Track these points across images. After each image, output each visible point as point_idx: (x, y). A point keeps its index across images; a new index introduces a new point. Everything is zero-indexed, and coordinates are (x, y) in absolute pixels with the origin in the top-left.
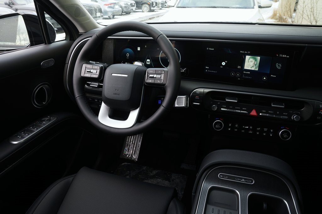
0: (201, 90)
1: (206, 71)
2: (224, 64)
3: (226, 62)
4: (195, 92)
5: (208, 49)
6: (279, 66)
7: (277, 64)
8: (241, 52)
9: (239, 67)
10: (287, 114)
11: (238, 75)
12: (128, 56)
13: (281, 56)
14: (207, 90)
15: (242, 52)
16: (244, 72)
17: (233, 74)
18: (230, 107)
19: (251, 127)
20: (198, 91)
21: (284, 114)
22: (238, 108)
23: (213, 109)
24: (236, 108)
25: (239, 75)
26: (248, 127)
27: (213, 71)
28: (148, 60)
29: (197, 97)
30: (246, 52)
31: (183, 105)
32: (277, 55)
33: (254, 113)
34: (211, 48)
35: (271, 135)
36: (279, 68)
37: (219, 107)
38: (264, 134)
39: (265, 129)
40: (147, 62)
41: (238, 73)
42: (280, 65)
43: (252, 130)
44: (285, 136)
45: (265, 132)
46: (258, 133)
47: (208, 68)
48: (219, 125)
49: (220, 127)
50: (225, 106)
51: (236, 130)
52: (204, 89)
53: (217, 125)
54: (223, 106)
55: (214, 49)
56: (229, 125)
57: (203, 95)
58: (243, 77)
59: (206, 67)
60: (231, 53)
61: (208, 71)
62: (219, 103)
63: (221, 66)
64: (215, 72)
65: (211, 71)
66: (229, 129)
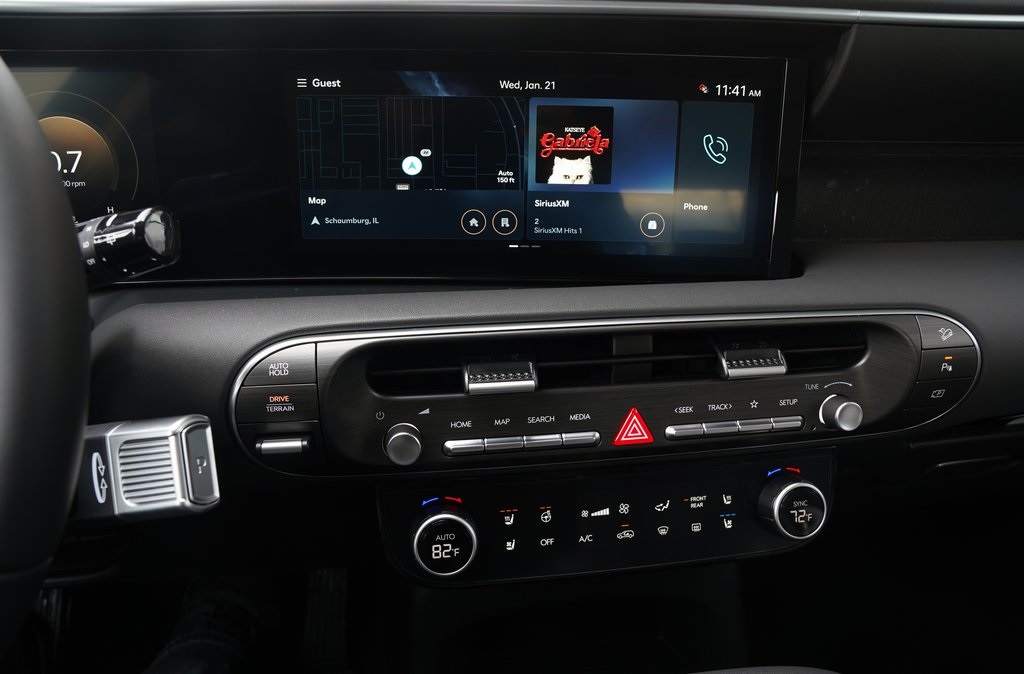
0: (301, 352)
1: (315, 221)
2: (412, 166)
3: (426, 153)
4: (258, 373)
5: (302, 83)
6: (717, 148)
7: (708, 140)
8: (505, 85)
9: (505, 177)
10: (795, 401)
11: (505, 222)
13: (723, 90)
14: (336, 347)
15: (510, 85)
16: (538, 203)
17: (474, 222)
18: (497, 424)
19: (624, 509)
20: (275, 362)
21: (783, 403)
22: (543, 419)
23: (396, 459)
24: (531, 420)
25: (512, 222)
26: (606, 512)
27: (354, 221)
29: (278, 404)
30: (531, 86)
31: (176, 496)
32: (704, 90)
33: (634, 431)
34: (323, 79)
35: (728, 524)
36: (720, 159)
37: (435, 434)
38: (696, 528)
39: (697, 502)
41: (505, 215)
42: (723, 142)
43: (629, 520)
44: (801, 516)
45: (697, 516)
46: (663, 532)
47: (323, 202)
48: (447, 542)
49: (456, 552)
50: (468, 424)
51: (549, 541)
52: (316, 343)
53: (439, 546)
54: (455, 425)
55: (338, 82)
56: (508, 523)
57: (316, 383)
58: (537, 231)
59: (312, 201)
60: (445, 97)
61: (328, 221)
62: (427, 411)
63: (403, 182)
64: (367, 222)
65: (344, 218)
66: (510, 546)
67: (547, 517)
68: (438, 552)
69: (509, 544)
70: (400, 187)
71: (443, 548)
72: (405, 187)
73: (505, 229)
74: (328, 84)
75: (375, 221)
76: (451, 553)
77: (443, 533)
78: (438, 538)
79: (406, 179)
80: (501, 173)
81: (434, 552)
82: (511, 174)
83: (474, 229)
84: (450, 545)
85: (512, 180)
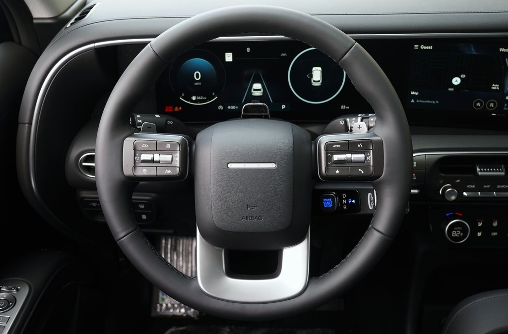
1: (413, 101)
2: (457, 81)
3: (463, 76)
5: (416, 47)
8: (502, 50)
9: (495, 87)
11: (492, 105)
12: (198, 77)
14: (433, 157)
15: (504, 50)
17: (478, 104)
18: (485, 187)
22: (503, 186)
23: (447, 198)
24: (498, 187)
25: (495, 105)
27: (428, 102)
28: (257, 86)
34: (425, 46)
37: (460, 190)
40: (255, 90)
41: (492, 102)
47: (417, 94)
48: (459, 230)
49: (462, 234)
50: (474, 186)
51: (495, 234)
52: (425, 155)
53: (455, 232)
54: (469, 186)
55: (431, 47)
56: (479, 225)
57: (426, 169)
58: (505, 109)
59: (413, 93)
60: (475, 55)
61: (418, 101)
62: (459, 181)
63: (451, 87)
64: (434, 102)
65: (424, 100)
66: (479, 234)
67: (495, 224)
68: (455, 234)
69: (479, 233)
70: (450, 89)
71: (457, 233)
72: (452, 89)
73: (492, 108)
74: (427, 48)
75: (437, 102)
76: (460, 235)
77: (457, 227)
78: (455, 228)
79: (453, 86)
80: (493, 85)
81: (453, 234)
82: (498, 86)
83: (478, 107)
84: (459, 232)
85: (498, 88)
